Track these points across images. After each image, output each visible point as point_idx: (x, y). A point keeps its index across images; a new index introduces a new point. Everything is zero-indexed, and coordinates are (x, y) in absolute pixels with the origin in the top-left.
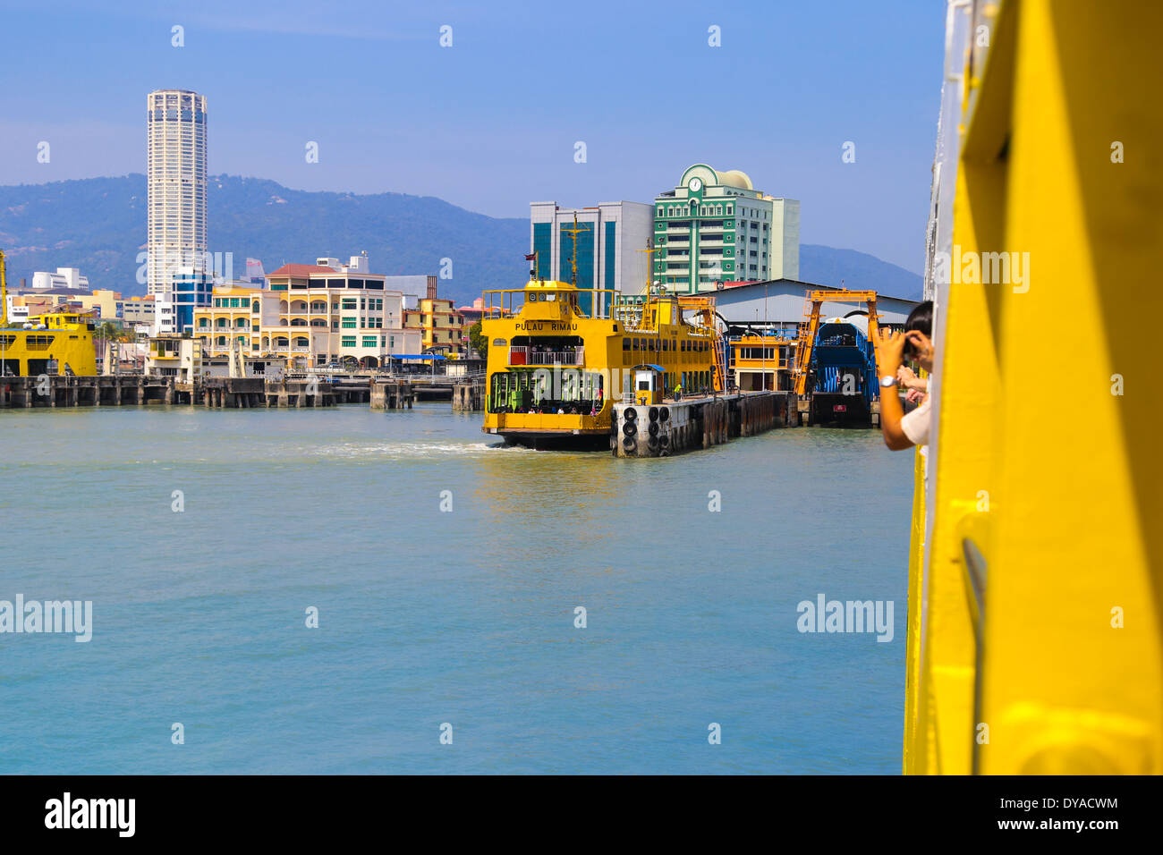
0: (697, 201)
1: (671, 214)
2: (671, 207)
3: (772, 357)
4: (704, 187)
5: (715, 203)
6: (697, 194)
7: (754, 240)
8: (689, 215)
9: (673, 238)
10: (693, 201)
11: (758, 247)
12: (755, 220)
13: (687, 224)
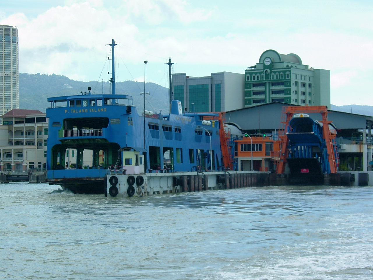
0: (269, 71)
1: (254, 79)
2: (254, 75)
3: (261, 149)
4: (273, 63)
5: (279, 72)
6: (269, 67)
7: (304, 93)
8: (264, 79)
9: (255, 93)
10: (266, 71)
11: (306, 97)
12: (304, 81)
13: (263, 85)
